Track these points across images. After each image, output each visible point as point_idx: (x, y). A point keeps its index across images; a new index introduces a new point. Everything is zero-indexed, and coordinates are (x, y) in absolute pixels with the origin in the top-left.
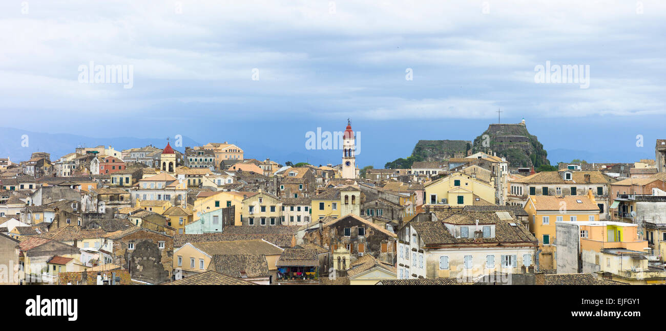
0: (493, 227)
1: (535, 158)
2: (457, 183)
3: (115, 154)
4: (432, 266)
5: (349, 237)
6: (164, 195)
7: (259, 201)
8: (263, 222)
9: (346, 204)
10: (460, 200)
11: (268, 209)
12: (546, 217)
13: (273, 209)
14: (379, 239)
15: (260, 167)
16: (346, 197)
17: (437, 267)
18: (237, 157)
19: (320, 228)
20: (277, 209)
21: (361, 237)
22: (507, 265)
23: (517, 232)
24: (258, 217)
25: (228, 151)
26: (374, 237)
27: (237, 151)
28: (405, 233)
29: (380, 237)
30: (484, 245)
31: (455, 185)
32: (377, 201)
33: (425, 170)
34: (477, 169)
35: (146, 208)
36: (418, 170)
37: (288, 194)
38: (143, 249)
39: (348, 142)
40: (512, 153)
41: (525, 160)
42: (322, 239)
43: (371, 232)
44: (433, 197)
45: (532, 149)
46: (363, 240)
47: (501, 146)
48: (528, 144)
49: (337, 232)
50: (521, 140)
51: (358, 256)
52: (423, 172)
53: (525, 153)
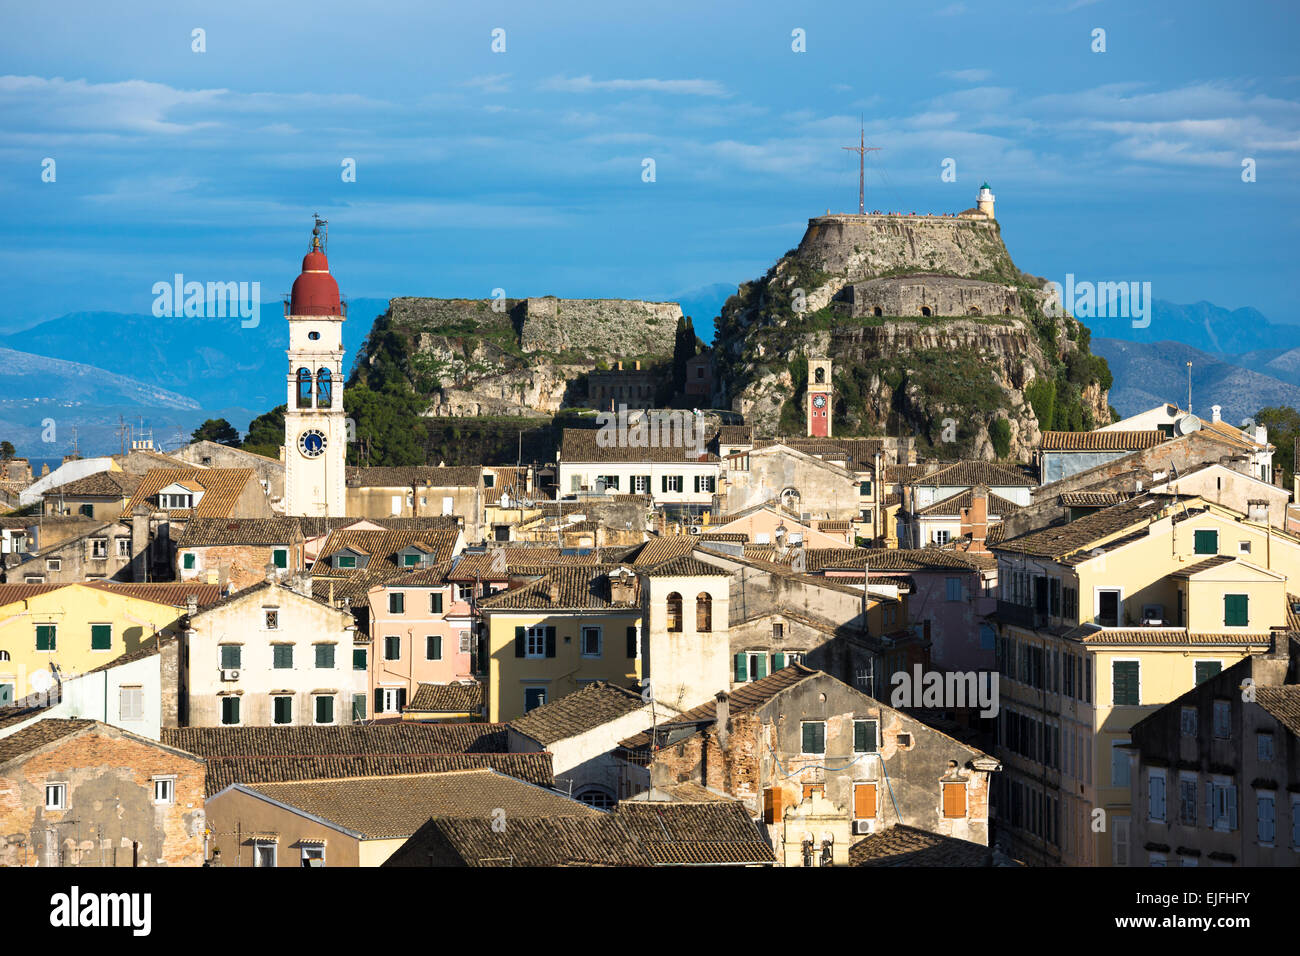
1: (1053, 398)
2: (1206, 541)
5: (821, 756)
7: (264, 619)
8: (282, 712)
9: (670, 629)
10: (1236, 608)
11: (304, 655)
13: (325, 655)
14: (933, 765)
16: (675, 600)
19: (721, 723)
20: (342, 658)
21: (866, 762)
24: (256, 690)
26: (916, 758)
29: (937, 760)
31: (1198, 550)
32: (779, 619)
33: (625, 473)
34: (1230, 482)
36: (594, 472)
39: (315, 336)
40: (934, 374)
41: (1003, 413)
42: (729, 764)
43: (904, 739)
44: (1109, 600)
45: (1034, 350)
46: (872, 770)
47: (871, 336)
48: (1019, 325)
49: (776, 739)
50: (977, 302)
51: (855, 832)
52: (612, 481)
53: (998, 371)
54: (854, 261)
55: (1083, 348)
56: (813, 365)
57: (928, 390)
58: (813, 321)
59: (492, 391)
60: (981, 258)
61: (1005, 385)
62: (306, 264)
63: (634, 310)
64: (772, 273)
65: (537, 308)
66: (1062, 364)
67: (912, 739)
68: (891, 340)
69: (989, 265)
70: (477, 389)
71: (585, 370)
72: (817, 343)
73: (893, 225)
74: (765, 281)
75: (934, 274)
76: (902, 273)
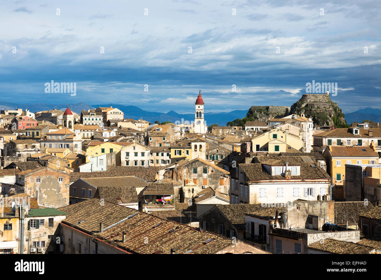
0: (299, 168)
1: (336, 119)
2: (275, 136)
3: (30, 115)
4: (254, 195)
5: (197, 174)
6: (65, 145)
7: (133, 148)
8: (136, 164)
9: (195, 151)
10: (277, 148)
11: (139, 154)
12: (339, 161)
13: (143, 154)
14: (218, 176)
15: (135, 125)
16: (196, 146)
17: (258, 196)
18: (118, 118)
19: (176, 168)
20: (146, 154)
21: (205, 175)
22: (308, 194)
23: (316, 171)
24: (132, 160)
25: (112, 113)
26: (214, 175)
27: (119, 113)
28: (236, 171)
29: (218, 175)
30: (292, 180)
31: (273, 138)
32: (218, 149)
33: (254, 128)
34: (290, 126)
35: (51, 154)
36: (250, 127)
37: (155, 144)
38: (47, 183)
39: (199, 107)
40: (319, 115)
41: (328, 121)
42: (177, 176)
43: (212, 171)
44: (258, 146)
45: (333, 112)
46: (206, 177)
47: (311, 110)
48: (331, 109)
49: (188, 171)
50: (325, 106)
51: (203, 188)
52: (253, 129)
53: (328, 115)
54: (308, 100)
55: (341, 112)
56: (302, 114)
57: (318, 118)
58: (303, 108)
59: (264, 118)
60: (326, 100)
61: (329, 117)
62: (198, 97)
63: (283, 107)
64: (297, 102)
65: (270, 107)
66: (338, 114)
67: (214, 171)
68: (313, 111)
69: (327, 101)
70: (262, 118)
71: (276, 115)
72: (303, 111)
73: (314, 95)
74: (296, 103)
75: (320, 102)
76: (315, 102)
